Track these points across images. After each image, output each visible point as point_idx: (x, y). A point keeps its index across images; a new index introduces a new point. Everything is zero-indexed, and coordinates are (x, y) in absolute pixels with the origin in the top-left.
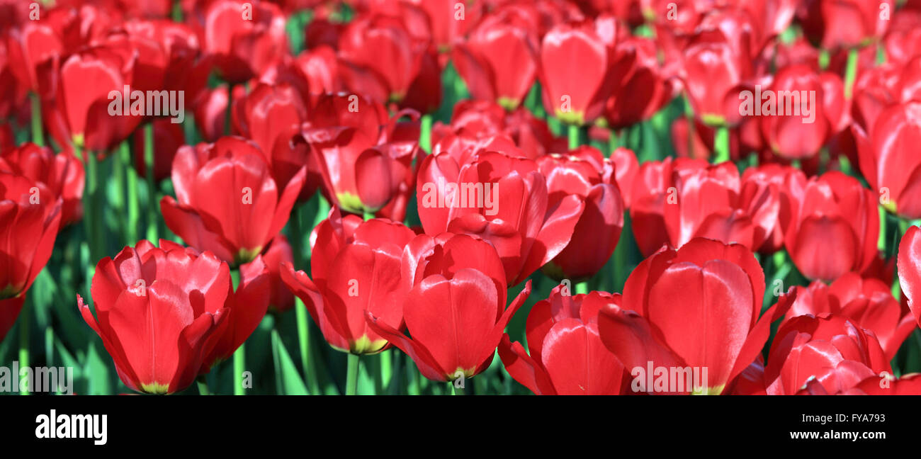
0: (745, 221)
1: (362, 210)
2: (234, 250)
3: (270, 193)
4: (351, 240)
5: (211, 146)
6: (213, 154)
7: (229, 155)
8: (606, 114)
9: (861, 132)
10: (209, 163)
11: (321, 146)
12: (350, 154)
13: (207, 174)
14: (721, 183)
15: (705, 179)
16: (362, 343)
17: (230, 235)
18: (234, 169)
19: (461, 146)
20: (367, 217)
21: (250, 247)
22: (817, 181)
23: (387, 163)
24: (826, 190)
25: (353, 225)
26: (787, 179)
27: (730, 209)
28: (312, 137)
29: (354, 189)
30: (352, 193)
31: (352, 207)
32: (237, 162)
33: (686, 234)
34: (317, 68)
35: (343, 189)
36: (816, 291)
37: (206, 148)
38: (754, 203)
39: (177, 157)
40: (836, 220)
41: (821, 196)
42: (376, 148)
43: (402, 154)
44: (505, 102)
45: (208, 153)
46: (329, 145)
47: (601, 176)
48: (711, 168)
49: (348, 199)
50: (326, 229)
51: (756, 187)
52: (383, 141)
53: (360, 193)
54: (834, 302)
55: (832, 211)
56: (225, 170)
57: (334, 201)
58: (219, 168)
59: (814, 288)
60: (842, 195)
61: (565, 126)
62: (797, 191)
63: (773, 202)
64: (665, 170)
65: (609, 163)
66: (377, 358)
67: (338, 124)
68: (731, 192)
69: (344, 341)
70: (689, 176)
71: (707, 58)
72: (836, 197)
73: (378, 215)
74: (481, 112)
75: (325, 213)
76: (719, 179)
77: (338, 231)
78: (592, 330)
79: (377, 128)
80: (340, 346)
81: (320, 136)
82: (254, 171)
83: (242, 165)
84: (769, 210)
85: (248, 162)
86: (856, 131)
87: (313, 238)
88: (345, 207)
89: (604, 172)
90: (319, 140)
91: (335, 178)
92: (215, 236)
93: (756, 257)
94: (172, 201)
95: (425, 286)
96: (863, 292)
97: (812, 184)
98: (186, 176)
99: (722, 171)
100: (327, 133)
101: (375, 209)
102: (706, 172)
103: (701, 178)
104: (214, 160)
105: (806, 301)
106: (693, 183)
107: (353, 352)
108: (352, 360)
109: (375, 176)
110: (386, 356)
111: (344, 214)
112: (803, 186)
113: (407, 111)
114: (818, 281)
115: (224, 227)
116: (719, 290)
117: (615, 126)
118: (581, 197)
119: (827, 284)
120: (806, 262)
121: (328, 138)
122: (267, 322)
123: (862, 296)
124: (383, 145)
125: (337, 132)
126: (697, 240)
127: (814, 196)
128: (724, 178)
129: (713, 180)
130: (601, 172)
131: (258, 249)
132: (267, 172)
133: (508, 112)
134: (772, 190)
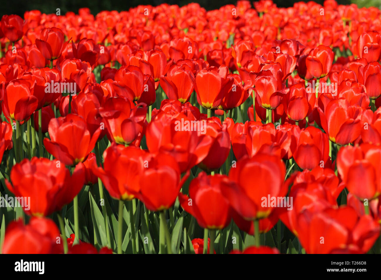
0: (278, 147)
1: (124, 143)
2: (73, 159)
3: (87, 136)
4: (120, 155)
5: (65, 118)
6: (65, 121)
7: (71, 121)
8: (222, 104)
9: (321, 111)
10: (63, 124)
11: (107, 119)
12: (119, 121)
13: (62, 129)
14: (268, 132)
15: (262, 130)
16: (125, 196)
17: (71, 153)
18: (73, 127)
19: (166, 117)
20: (126, 146)
21: (79, 158)
22: (304, 130)
23: (134, 124)
24: (308, 134)
25: (121, 149)
26: (292, 130)
27: (272, 142)
28: (103, 114)
29: (121, 135)
30: (120, 137)
31: (120, 142)
32: (74, 124)
33: (254, 152)
34: (106, 87)
35: (116, 135)
36: (305, 174)
37: (62, 119)
38: (281, 139)
39: (50, 123)
40: (312, 146)
41: (306, 136)
42: (129, 118)
43: (140, 120)
44: (181, 100)
45: (63, 120)
46: (111, 118)
47: (221, 129)
48: (264, 126)
49: (118, 139)
50: (110, 151)
51: (282, 133)
52: (132, 115)
53: (123, 136)
54: (313, 178)
55: (311, 142)
56: (69, 127)
57: (113, 140)
58: (67, 126)
59: (305, 172)
60: (314, 136)
61: (205, 109)
62: (297, 135)
63: (288, 139)
64: (245, 126)
65: (225, 124)
66: (131, 202)
67: (114, 109)
68: (272, 135)
69: (118, 196)
70: (255, 128)
71: (264, 81)
72: (312, 137)
73: (130, 145)
74: (172, 104)
75: (110, 145)
76: (267, 130)
77: (115, 151)
78: (217, 190)
79: (129, 110)
80: (116, 197)
81: (107, 114)
82: (81, 127)
83: (76, 125)
84: (287, 142)
85: (79, 124)
86: (319, 110)
87: (105, 154)
88: (117, 142)
89: (223, 127)
90: (106, 116)
91: (113, 130)
92: (65, 153)
93: (282, 161)
94: (48, 140)
95: (148, 173)
96: (324, 173)
97: (302, 131)
98: (54, 130)
99: (269, 126)
100: (109, 113)
101: (129, 143)
102: (262, 127)
103: (260, 130)
104: (65, 123)
105: (302, 178)
106: (257, 131)
107: (121, 199)
108: (121, 203)
109: (129, 130)
110: (134, 202)
111: (117, 144)
112: (299, 132)
113: (141, 104)
114: (306, 169)
115: (69, 149)
116: (267, 174)
117: (225, 109)
118: (212, 137)
119: (310, 171)
120: (301, 162)
121: (110, 115)
122: (87, 188)
123: (324, 175)
124: (132, 117)
125: (113, 112)
126: (259, 153)
127: (303, 136)
128: (269, 129)
129: (265, 130)
130: (222, 127)
131: (83, 159)
132: (86, 128)
133: (182, 104)
134: (288, 134)
